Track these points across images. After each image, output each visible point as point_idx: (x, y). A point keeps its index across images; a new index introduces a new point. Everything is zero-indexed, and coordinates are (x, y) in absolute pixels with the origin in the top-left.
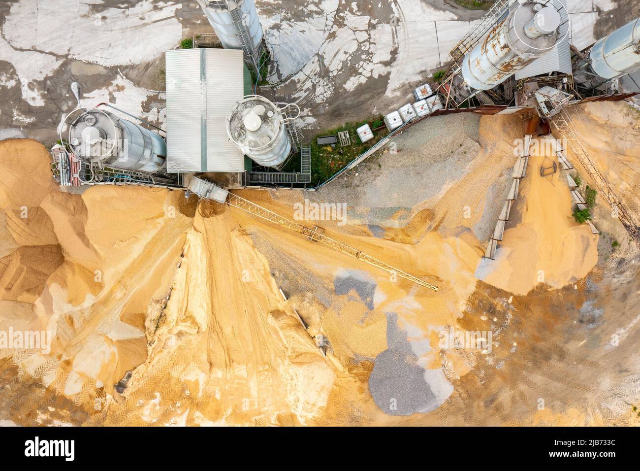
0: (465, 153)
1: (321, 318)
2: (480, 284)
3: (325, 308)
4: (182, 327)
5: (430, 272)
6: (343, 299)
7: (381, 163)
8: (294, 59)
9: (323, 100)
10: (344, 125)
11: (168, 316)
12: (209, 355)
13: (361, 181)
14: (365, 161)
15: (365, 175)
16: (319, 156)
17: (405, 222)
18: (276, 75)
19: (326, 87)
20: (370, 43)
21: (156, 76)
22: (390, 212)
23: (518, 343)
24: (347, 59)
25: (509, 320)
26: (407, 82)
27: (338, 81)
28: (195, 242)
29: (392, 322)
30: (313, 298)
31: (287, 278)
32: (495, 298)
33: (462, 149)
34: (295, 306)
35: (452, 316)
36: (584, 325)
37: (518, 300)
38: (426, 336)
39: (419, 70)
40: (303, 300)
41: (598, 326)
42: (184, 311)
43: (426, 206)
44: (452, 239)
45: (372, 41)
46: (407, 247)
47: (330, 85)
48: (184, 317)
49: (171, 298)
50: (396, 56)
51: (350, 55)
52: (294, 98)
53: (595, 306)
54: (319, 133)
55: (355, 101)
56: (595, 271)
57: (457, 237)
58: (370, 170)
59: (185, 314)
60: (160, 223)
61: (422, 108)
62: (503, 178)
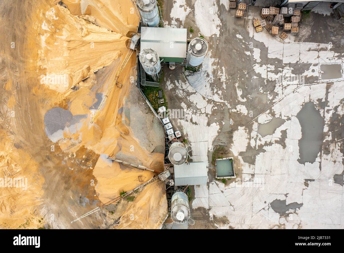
0: (149, 146)
1: (86, 87)
2: (98, 156)
3: (90, 89)
4: (85, 30)
5: (104, 134)
6: (94, 96)
7: (148, 114)
8: (195, 82)
9: (177, 93)
10: (167, 101)
11: (90, 24)
12: (73, 41)
13: (141, 105)
14: (149, 107)
15: (144, 107)
16: (154, 90)
17: (124, 123)
18: (188, 74)
19: (183, 95)
20: (200, 114)
21: (190, 25)
22: (128, 117)
23: (73, 171)
24: (194, 104)
25: (82, 167)
26: (183, 128)
27: (185, 100)
28: (117, 36)
29: (84, 116)
30: (94, 84)
31: (102, 73)
32: (92, 161)
33: (151, 145)
34: (91, 76)
35: (86, 143)
36: (79, 199)
37: (91, 171)
38: (77, 132)
39: (188, 133)
40: (94, 80)
41: (78, 205)
42: (91, 31)
43: (130, 132)
44: (116, 142)
45: (201, 114)
46: (114, 124)
47: (184, 96)
48: (89, 31)
49: (97, 26)
50: (194, 124)
51: (195, 105)
52: (179, 81)
53: (87, 204)
54: (164, 91)
55: (176, 107)
56: (102, 204)
57: (117, 144)
58: (145, 109)
59: (90, 31)
60: (125, 23)
61: (170, 132)
62: (139, 161)
